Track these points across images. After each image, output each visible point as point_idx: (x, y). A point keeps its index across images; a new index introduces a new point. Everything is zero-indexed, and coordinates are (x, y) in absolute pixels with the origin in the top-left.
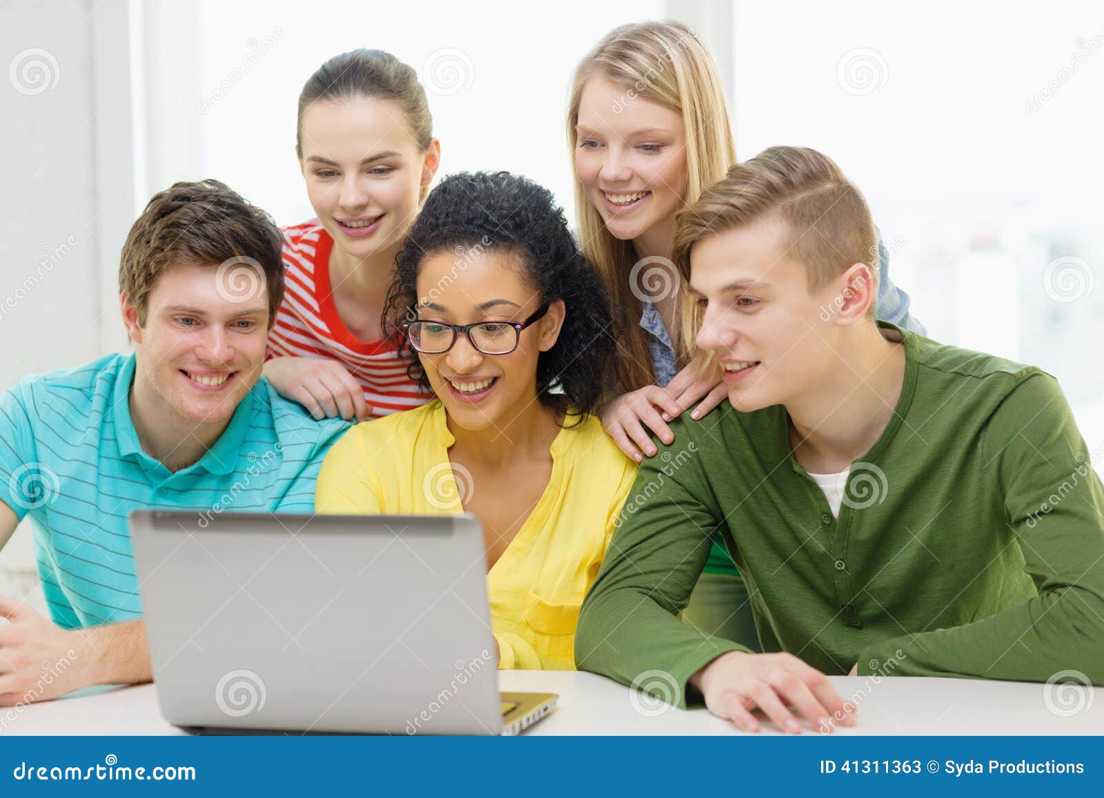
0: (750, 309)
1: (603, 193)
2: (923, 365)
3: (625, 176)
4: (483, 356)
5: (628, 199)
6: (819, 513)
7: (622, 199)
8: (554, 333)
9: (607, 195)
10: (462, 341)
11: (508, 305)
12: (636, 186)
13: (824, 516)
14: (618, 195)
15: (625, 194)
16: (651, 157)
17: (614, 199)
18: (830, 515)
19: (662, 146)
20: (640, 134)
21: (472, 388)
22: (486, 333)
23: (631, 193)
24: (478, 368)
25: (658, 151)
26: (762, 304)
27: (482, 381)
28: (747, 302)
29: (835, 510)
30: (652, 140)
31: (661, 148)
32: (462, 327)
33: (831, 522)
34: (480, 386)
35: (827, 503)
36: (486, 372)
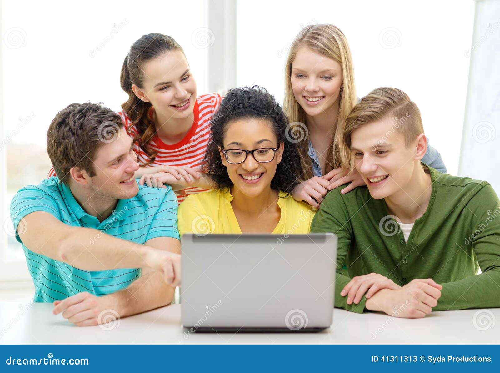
0: (383, 155)
1: (304, 97)
2: (439, 183)
3: (317, 89)
4: (259, 163)
5: (317, 99)
6: (399, 239)
7: (314, 99)
8: (280, 156)
9: (307, 98)
10: (250, 157)
11: (269, 142)
12: (321, 94)
13: (401, 240)
14: (312, 98)
15: (316, 97)
16: (327, 82)
17: (311, 99)
18: (404, 240)
19: (332, 77)
20: (324, 72)
21: (253, 178)
22: (260, 154)
23: (318, 97)
24: (256, 169)
25: (331, 79)
26: (389, 153)
27: (257, 175)
28: (381, 152)
29: (406, 239)
30: (329, 74)
31: (332, 78)
32: (250, 152)
33: (404, 243)
34: (256, 177)
35: (403, 235)
36: (259, 171)
